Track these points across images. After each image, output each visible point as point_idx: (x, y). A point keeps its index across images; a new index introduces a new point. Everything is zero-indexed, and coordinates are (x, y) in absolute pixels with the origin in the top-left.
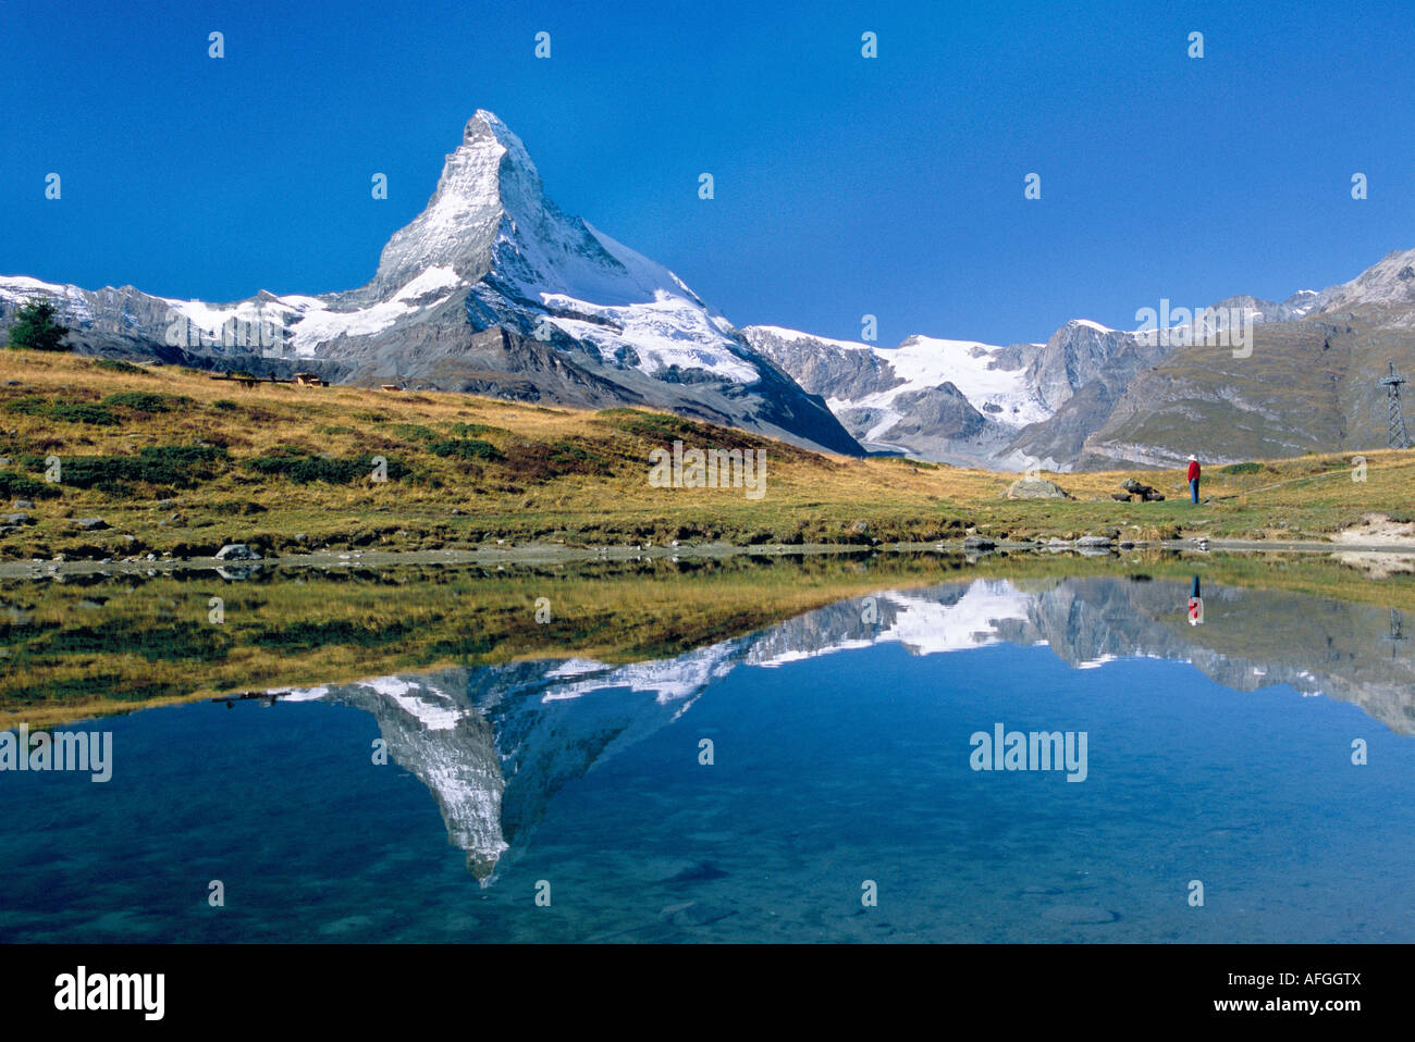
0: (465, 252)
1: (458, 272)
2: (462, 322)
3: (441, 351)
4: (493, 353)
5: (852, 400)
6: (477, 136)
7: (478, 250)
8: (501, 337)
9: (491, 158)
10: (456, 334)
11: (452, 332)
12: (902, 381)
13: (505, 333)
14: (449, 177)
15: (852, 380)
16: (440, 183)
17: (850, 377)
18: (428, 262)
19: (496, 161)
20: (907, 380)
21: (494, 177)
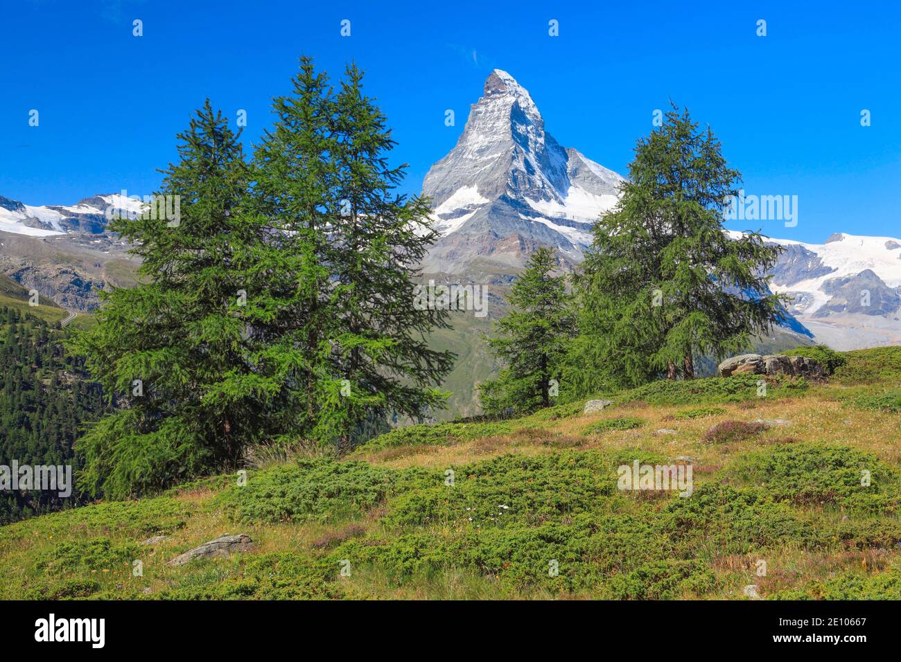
0: (486, 178)
1: (482, 193)
2: (486, 231)
3: (471, 253)
4: (513, 254)
5: (788, 285)
6: (493, 89)
7: (496, 175)
8: (518, 241)
9: (505, 106)
10: (481, 240)
11: (478, 238)
12: (829, 270)
13: (521, 238)
14: (473, 121)
15: (788, 270)
16: (467, 126)
17: (785, 267)
18: (459, 184)
19: (509, 109)
20: (833, 268)
21: (507, 120)
